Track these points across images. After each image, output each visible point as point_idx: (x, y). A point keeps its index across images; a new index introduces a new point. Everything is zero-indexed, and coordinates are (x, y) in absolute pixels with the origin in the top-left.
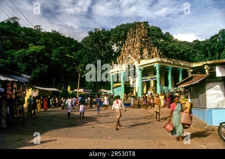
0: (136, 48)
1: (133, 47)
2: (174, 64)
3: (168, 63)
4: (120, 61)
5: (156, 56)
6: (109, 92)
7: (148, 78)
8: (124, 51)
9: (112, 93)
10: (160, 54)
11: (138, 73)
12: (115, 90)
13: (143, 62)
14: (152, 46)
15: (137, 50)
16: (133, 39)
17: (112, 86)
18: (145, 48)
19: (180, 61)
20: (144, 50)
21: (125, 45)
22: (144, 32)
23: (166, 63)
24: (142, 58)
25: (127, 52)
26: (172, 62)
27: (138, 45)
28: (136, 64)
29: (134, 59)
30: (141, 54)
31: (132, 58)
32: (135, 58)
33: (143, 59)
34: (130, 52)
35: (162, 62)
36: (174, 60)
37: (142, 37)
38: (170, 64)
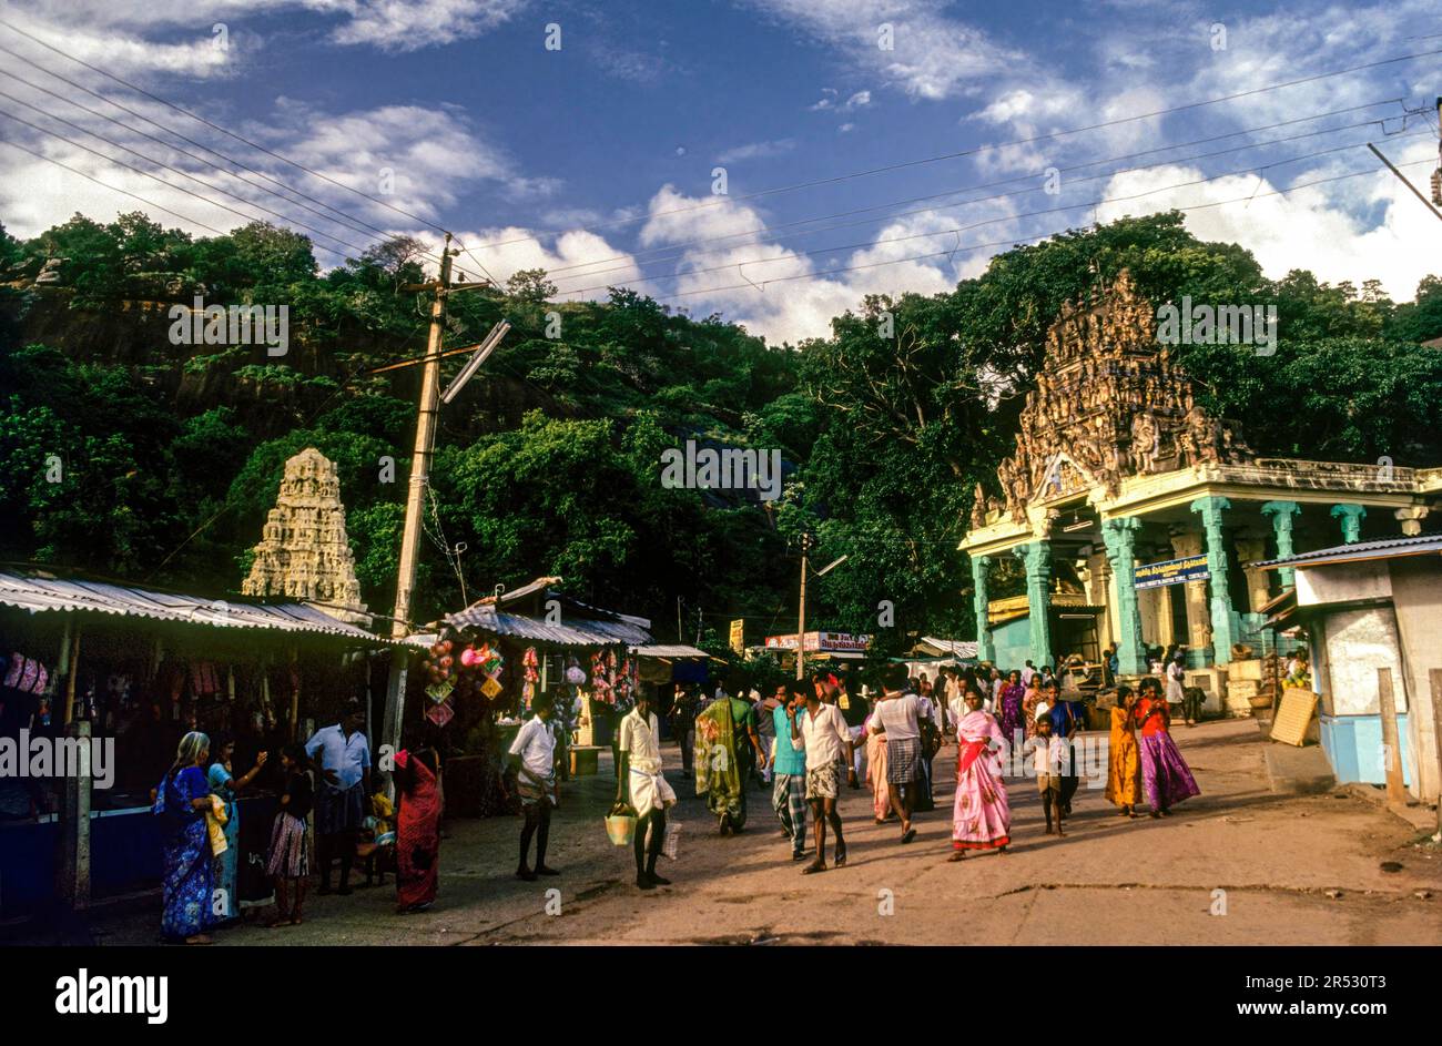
0: (1095, 413)
1: (1080, 410)
2: (1304, 487)
3: (1267, 486)
4: (1018, 485)
5: (1199, 455)
6: (966, 649)
7: (1164, 570)
8: (1033, 427)
9: (983, 657)
10: (1221, 441)
11: (1117, 545)
12: (1000, 637)
13: (1137, 489)
14: (1183, 395)
15: (1099, 422)
16: (1076, 367)
17: (980, 620)
18: (1142, 408)
19: (1344, 467)
20: (1137, 425)
21: (1036, 400)
22: (1135, 323)
23: (1256, 486)
24: (1130, 468)
25: (1050, 433)
26: (1291, 480)
27: (1103, 396)
28: (1098, 496)
29: (1087, 475)
30: (1124, 444)
31: (1080, 465)
32: (1094, 465)
33: (1133, 472)
34: (1063, 437)
35: (1233, 483)
36: (1303, 466)
37: (1127, 352)
38: (1283, 487)
